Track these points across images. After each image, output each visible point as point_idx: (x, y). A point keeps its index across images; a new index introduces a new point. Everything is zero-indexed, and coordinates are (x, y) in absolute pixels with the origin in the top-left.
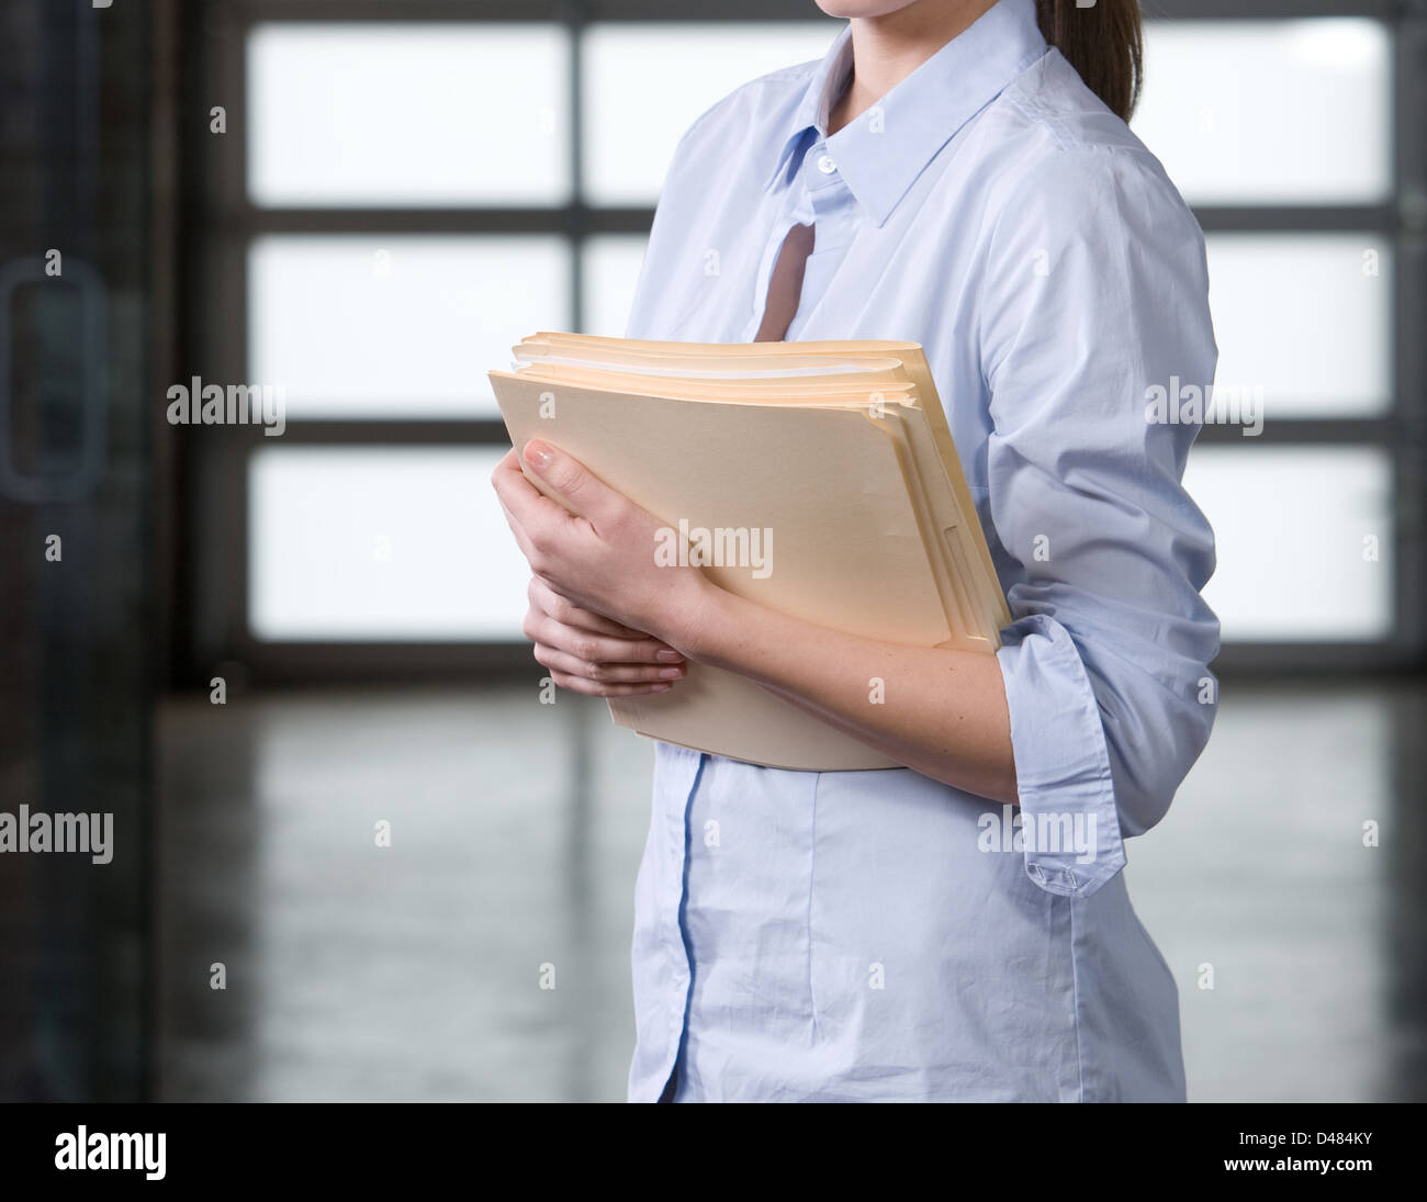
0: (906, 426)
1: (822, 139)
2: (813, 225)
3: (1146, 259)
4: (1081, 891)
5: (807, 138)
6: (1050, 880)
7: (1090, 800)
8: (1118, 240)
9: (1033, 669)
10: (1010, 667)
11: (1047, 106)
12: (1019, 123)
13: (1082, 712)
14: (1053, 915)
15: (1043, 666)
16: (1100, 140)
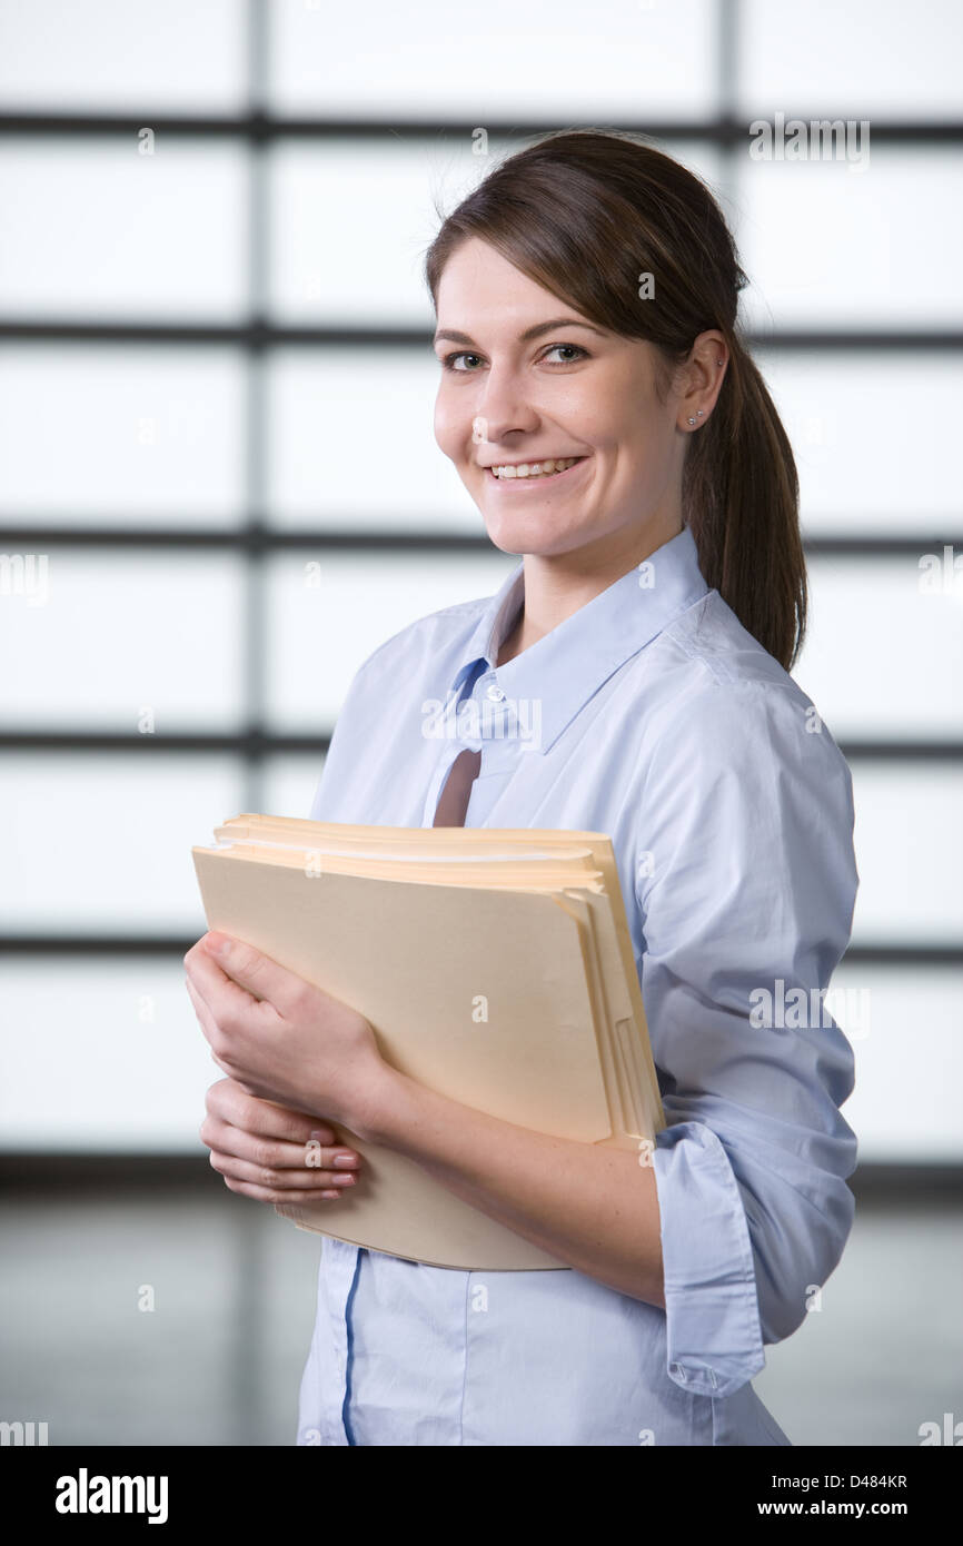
0: (591, 910)
1: (491, 670)
2: (480, 752)
3: (796, 788)
4: (721, 1390)
5: (478, 667)
6: (691, 1378)
7: (735, 1302)
8: (769, 771)
9: (684, 1171)
10: (664, 1170)
11: (705, 645)
12: (677, 659)
13: (730, 1216)
14: (695, 1411)
15: (695, 1171)
16: (755, 677)
